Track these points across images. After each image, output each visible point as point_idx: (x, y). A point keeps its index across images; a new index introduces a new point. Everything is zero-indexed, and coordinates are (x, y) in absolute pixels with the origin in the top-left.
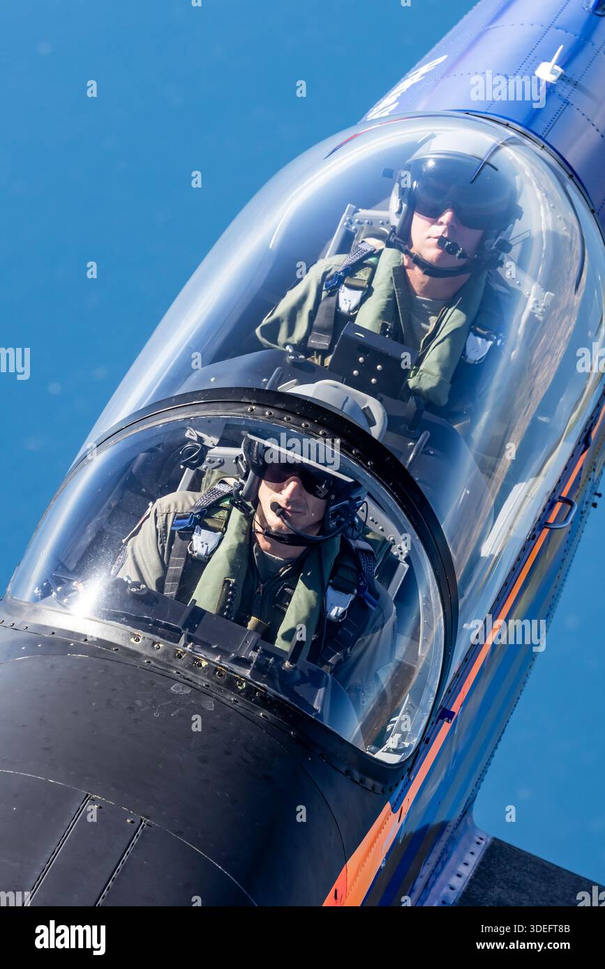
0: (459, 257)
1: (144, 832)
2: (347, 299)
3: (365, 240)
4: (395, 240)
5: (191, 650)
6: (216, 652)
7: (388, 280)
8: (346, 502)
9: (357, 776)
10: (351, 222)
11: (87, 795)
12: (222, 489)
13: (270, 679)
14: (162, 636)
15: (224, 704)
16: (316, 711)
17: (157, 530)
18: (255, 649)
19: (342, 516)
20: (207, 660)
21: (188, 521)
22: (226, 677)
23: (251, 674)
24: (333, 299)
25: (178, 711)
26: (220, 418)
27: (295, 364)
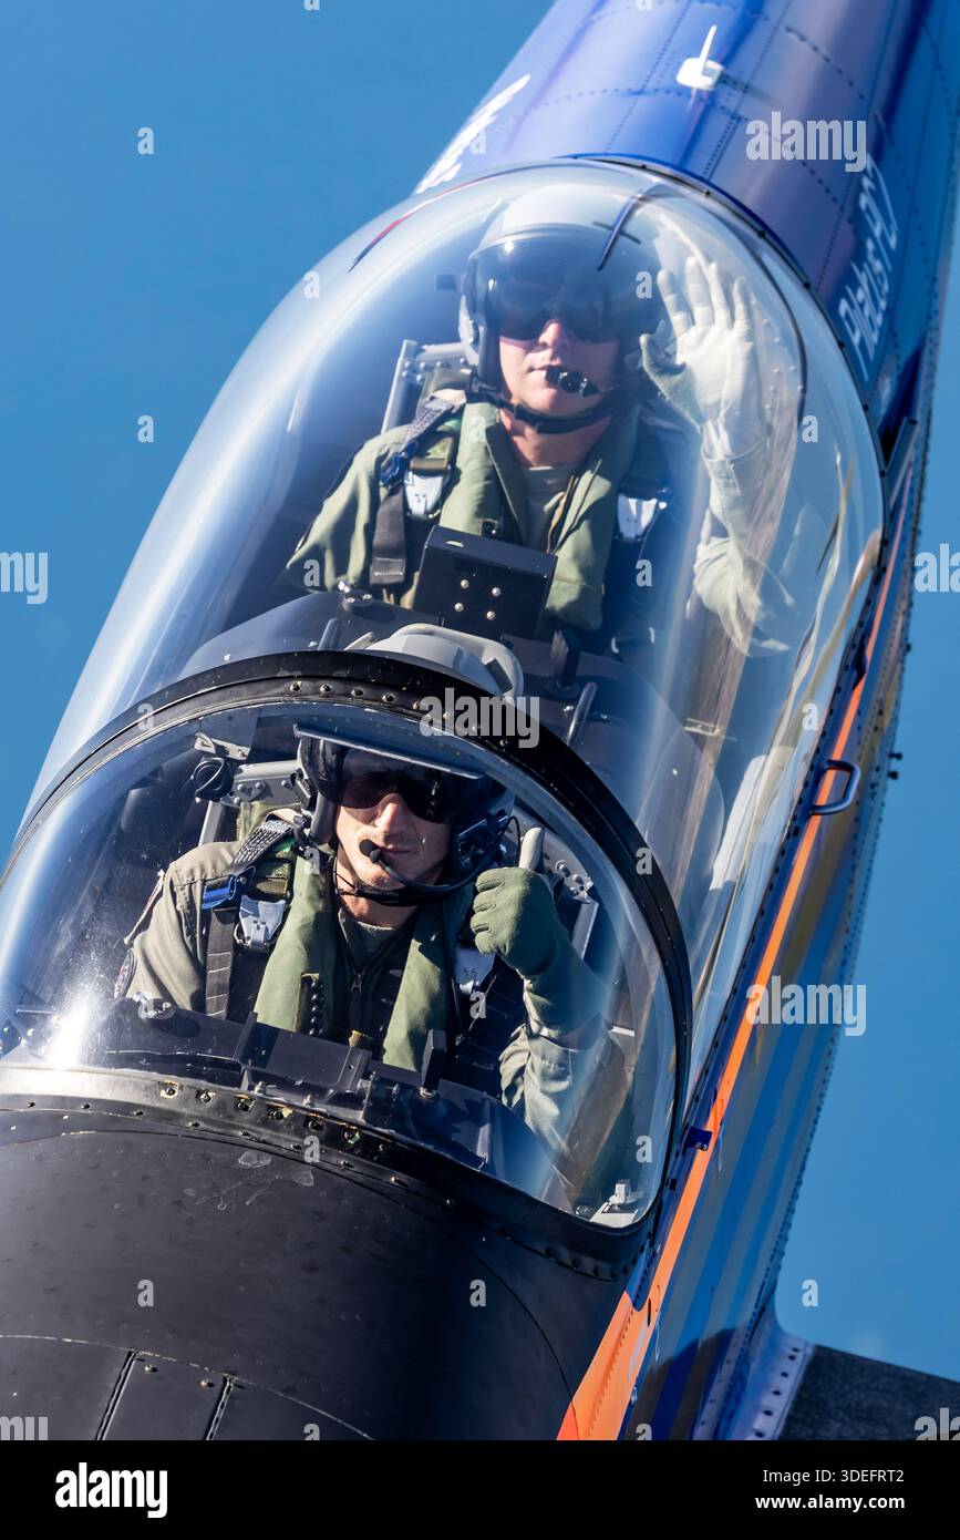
0: (584, 395)
1: (232, 1398)
2: (420, 493)
3: (434, 394)
4: (481, 389)
5: (261, 1094)
6: (303, 1090)
7: (481, 452)
8: (483, 822)
9: (565, 1255)
10: (413, 370)
11: (130, 1353)
12: (272, 829)
13: (398, 1121)
14: (210, 1080)
15: (330, 1172)
16: (479, 1160)
17: (178, 913)
18: (366, 1076)
19: (478, 847)
20: (290, 1106)
21: (226, 890)
22: (325, 1128)
23: (365, 1117)
24: (397, 498)
25: (256, 1195)
26: (246, 710)
27: (357, 610)
